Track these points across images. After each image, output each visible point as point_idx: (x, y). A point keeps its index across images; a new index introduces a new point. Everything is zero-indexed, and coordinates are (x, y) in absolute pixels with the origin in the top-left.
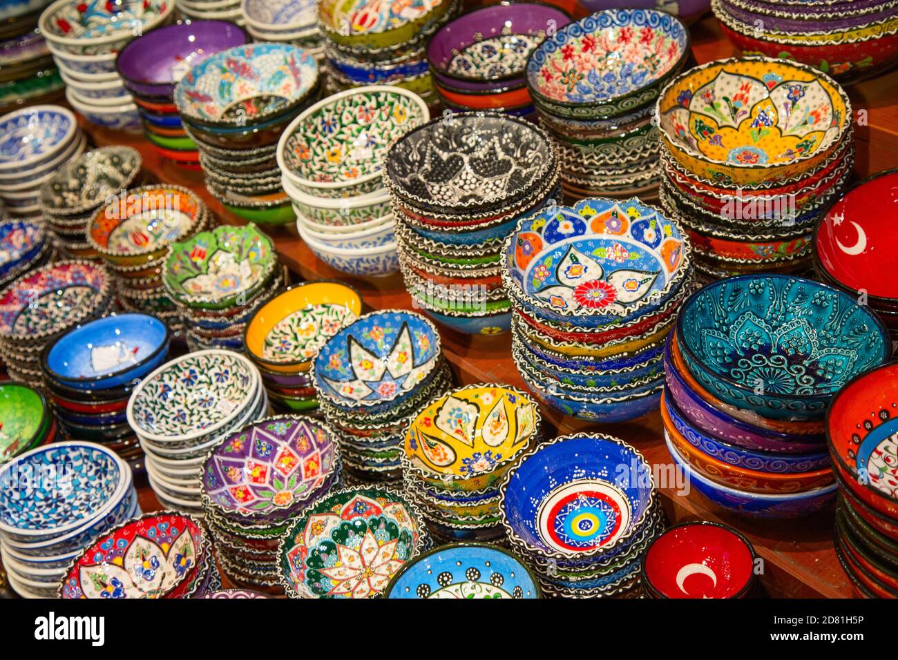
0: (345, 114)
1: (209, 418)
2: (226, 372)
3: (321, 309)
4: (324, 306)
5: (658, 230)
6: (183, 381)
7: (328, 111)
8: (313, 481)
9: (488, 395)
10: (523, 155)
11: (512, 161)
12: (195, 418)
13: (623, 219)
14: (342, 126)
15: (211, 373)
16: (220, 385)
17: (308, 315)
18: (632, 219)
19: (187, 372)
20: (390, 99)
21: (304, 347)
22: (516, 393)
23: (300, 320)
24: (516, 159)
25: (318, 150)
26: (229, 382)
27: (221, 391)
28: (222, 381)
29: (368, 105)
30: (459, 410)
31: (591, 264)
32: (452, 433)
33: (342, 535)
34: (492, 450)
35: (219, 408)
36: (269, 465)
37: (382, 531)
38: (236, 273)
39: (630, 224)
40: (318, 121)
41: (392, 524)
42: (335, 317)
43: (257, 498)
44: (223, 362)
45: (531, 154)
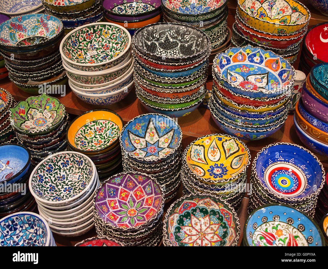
0: (80, 37)
1: (67, 185)
2: (68, 161)
3: (93, 124)
4: (94, 122)
5: (261, 57)
6: (47, 171)
7: (73, 36)
8: (143, 200)
9: (208, 140)
10: (183, 38)
11: (178, 42)
12: (60, 187)
13: (244, 55)
14: (80, 43)
15: (59, 164)
16: (65, 168)
17: (88, 128)
18: (248, 54)
19: (48, 167)
20: (100, 28)
21: (92, 142)
22: (222, 136)
23: (84, 130)
24: (180, 40)
25: (73, 54)
26: (70, 166)
27: (67, 171)
28: (66, 166)
29: (89, 32)
30: (197, 150)
31: (237, 75)
32: (197, 160)
33: (181, 221)
34: (217, 163)
35: (70, 179)
36: (116, 199)
37: (198, 213)
38: (42, 117)
39: (247, 57)
40: (70, 41)
41: (203, 209)
42: (101, 126)
43: (120, 217)
44: (65, 157)
45: (187, 37)
